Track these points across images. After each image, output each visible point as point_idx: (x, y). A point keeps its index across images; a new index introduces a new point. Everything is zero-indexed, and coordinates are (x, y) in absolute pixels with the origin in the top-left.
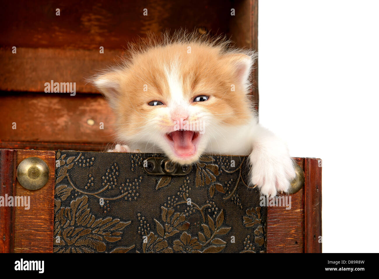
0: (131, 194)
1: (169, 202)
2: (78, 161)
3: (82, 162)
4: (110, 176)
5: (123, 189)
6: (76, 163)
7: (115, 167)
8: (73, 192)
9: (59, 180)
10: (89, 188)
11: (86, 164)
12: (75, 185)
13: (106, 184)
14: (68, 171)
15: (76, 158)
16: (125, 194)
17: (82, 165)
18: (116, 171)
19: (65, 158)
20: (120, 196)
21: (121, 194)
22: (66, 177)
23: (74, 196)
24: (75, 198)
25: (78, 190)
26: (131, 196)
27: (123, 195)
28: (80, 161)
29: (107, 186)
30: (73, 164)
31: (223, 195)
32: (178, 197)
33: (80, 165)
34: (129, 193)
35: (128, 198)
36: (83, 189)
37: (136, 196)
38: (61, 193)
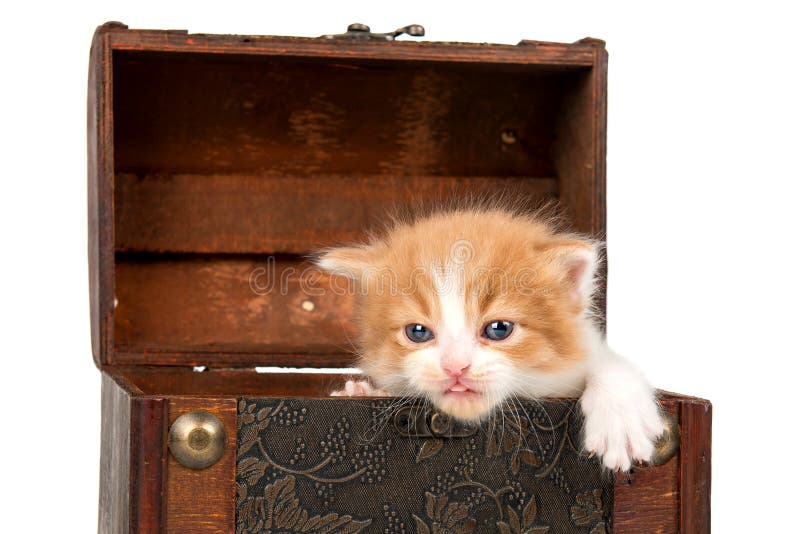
0: (372, 471)
1: (440, 484)
2: (277, 415)
3: (285, 418)
4: (335, 440)
5: (358, 462)
6: (275, 419)
7: (343, 425)
8: (269, 470)
9: (243, 449)
10: (297, 462)
11: (291, 419)
12: (273, 457)
13: (327, 455)
14: (261, 433)
15: (272, 411)
16: (361, 471)
17: (285, 421)
18: (346, 430)
19: (255, 411)
20: (352, 476)
21: (354, 471)
22: (257, 444)
23: (271, 476)
24: (272, 481)
25: (278, 466)
26: (372, 476)
27: (357, 474)
28: (281, 414)
29: (329, 458)
30: (267, 421)
31: (535, 470)
32: (456, 474)
33: (281, 421)
34: (368, 470)
35: (367, 478)
36: (287, 465)
37: (381, 475)
38: (248, 472)
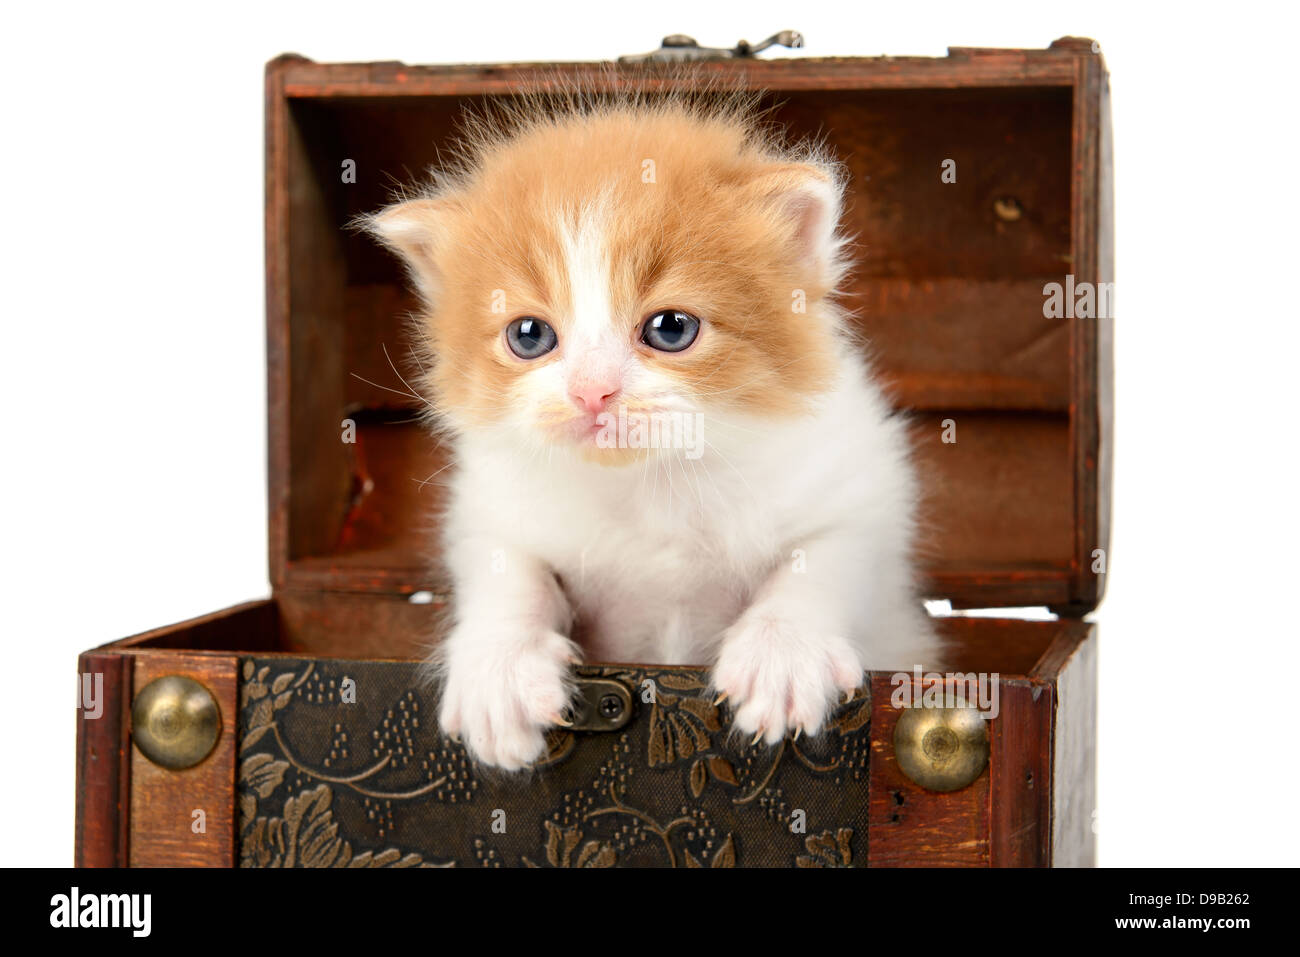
0: (455, 783)
1: (568, 809)
2: (303, 686)
3: (315, 691)
4: (395, 729)
5: (432, 766)
6: (299, 692)
7: (408, 706)
8: (289, 775)
9: (249, 741)
10: (332, 762)
11: (325, 694)
12: (296, 754)
13: (383, 754)
14: (277, 715)
15: (297, 678)
16: (438, 783)
17: (315, 698)
18: (412, 715)
19: (270, 679)
20: (426, 789)
21: (427, 782)
22: (270, 732)
23: (294, 785)
24: (296, 793)
25: (304, 770)
26: (455, 790)
27: (430, 787)
28: (309, 686)
29: (386, 759)
30: (288, 694)
31: (731, 792)
32: (595, 793)
33: (310, 696)
34: (449, 780)
35: (447, 795)
36: (321, 769)
37: (471, 790)
38: (258, 777)
